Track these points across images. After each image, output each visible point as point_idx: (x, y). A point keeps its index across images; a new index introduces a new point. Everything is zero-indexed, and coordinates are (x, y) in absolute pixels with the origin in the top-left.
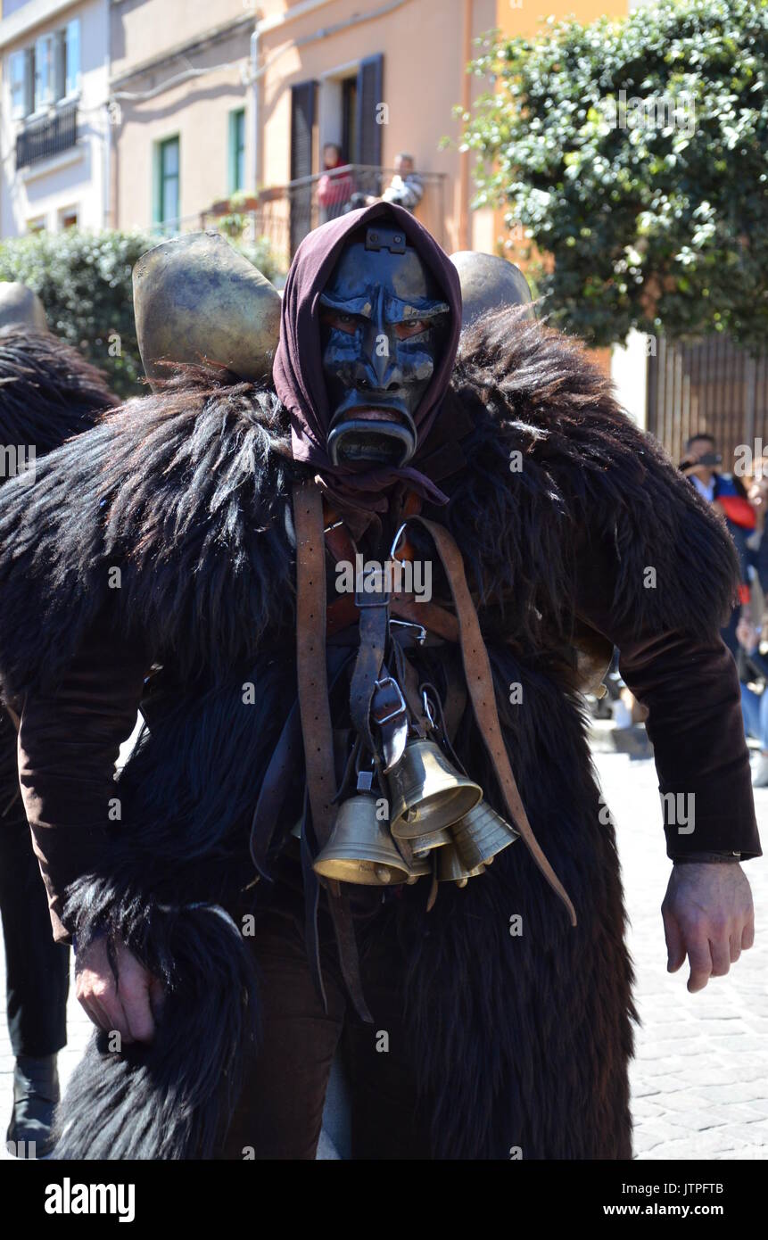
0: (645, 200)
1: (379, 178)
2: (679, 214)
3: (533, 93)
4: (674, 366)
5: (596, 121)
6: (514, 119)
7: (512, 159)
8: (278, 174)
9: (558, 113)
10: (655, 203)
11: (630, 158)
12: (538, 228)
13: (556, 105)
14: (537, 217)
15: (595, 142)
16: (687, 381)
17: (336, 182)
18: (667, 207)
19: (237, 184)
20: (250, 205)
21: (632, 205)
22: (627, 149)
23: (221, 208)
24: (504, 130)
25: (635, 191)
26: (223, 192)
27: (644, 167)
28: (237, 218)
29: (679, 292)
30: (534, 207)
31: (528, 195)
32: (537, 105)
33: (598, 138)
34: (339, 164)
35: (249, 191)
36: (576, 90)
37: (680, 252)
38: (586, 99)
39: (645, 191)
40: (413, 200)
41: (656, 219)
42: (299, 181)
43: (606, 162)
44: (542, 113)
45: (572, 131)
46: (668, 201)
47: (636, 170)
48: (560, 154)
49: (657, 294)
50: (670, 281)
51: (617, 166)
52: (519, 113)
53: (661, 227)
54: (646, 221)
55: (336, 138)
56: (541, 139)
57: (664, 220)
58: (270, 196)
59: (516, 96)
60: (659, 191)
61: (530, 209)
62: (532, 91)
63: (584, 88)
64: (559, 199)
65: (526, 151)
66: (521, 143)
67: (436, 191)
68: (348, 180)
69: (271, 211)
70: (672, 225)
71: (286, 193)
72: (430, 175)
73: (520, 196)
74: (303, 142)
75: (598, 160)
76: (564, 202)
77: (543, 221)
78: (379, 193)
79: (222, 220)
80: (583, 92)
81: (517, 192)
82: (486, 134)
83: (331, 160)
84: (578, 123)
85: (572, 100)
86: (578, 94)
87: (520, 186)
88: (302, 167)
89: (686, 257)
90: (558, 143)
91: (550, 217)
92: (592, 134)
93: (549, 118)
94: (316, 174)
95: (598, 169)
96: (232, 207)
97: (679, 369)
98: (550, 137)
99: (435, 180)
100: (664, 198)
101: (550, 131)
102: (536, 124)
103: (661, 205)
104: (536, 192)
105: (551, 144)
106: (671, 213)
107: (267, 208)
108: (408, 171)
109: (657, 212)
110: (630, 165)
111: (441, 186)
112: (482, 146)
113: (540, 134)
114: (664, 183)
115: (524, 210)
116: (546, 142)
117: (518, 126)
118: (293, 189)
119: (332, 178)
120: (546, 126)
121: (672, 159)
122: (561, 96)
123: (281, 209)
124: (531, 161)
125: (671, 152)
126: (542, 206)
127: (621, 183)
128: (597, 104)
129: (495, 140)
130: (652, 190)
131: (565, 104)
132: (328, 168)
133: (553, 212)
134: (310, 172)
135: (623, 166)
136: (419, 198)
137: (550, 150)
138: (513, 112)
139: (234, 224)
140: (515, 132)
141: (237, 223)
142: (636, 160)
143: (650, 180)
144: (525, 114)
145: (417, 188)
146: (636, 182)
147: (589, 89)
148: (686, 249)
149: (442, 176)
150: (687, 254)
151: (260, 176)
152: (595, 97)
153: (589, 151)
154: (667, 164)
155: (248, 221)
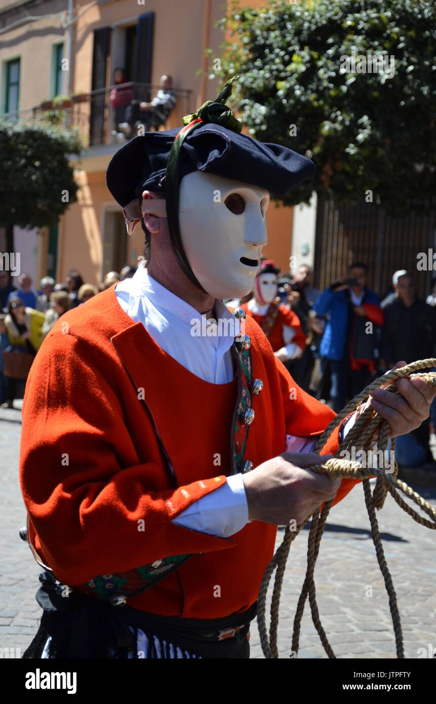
0: (326, 113)
1: (149, 92)
2: (347, 123)
3: (257, 43)
4: (334, 218)
5: (298, 63)
6: (244, 58)
7: (242, 84)
8: (84, 85)
9: (272, 56)
10: (333, 115)
11: (318, 87)
12: (258, 128)
13: (271, 51)
14: (258, 121)
15: (296, 76)
16: (342, 227)
17: (121, 93)
18: (340, 118)
19: (57, 91)
20: (67, 105)
21: (319, 116)
22: (316, 81)
23: (47, 106)
24: (238, 65)
25: (320, 108)
26: (47, 96)
27: (326, 93)
28: (57, 113)
29: (344, 172)
30: (256, 115)
31: (252, 107)
32: (259, 51)
33: (298, 73)
34: (123, 81)
35: (64, 96)
36: (285, 42)
37: (348, 147)
38: (291, 49)
39: (326, 108)
40: (170, 106)
41: (333, 126)
42: (97, 91)
43: (303, 89)
44: (262, 56)
45: (281, 67)
46: (341, 115)
47: (321, 94)
48: (273, 82)
49: (330, 172)
50: (339, 165)
51: (309, 92)
52: (247, 55)
53: (335, 130)
54: (327, 127)
55: (121, 64)
56: (262, 72)
57: (338, 127)
58: (79, 99)
59: (246, 44)
60: (335, 109)
61: (253, 116)
62: (257, 42)
63: (290, 42)
64: (271, 109)
65: (251, 80)
66: (249, 74)
67: (185, 101)
68: (129, 91)
69: (79, 109)
70: (342, 130)
71: (89, 98)
72: (182, 91)
73: (247, 108)
74: (100, 66)
75: (297, 87)
76: (274, 112)
77: (261, 124)
78: (149, 100)
79: (47, 113)
80: (289, 44)
81: (245, 105)
82: (226, 68)
83: (118, 79)
84: (286, 63)
85: (282, 49)
86: (286, 45)
87: (247, 101)
88: (100, 82)
89: (352, 150)
90: (272, 75)
91: (266, 122)
92: (294, 71)
93: (268, 59)
94: (108, 87)
95: (298, 92)
96: (54, 105)
97: (336, 219)
98: (267, 71)
99: (185, 94)
100: (339, 113)
101: (267, 67)
102: (258, 63)
103: (336, 117)
104: (257, 105)
105: (268, 75)
106: (343, 122)
107: (76, 107)
108: (168, 87)
109: (334, 121)
110: (317, 91)
111: (188, 97)
112: (223, 75)
113: (260, 69)
114: (338, 103)
115: (249, 116)
116: (264, 73)
117: (246, 63)
118: (93, 96)
119: (118, 90)
120: (265, 64)
121: (344, 88)
122: (275, 45)
123: (85, 108)
124: (254, 86)
125: (344, 84)
126: (260, 114)
127: (311, 102)
128: (298, 52)
129: (231, 71)
130: (331, 107)
131: (277, 51)
132: (117, 83)
133: (267, 118)
134: (104, 85)
135: (313, 91)
136: (174, 105)
137: (267, 79)
138: (244, 54)
139: (54, 116)
140: (244, 67)
141: (56, 115)
142: (321, 88)
143: (330, 101)
144: (251, 56)
145: (174, 99)
146: (321, 102)
147: (293, 42)
148: (352, 145)
149: (189, 92)
150: (352, 149)
151: (72, 86)
152: (297, 48)
153: (292, 81)
154: (341, 91)
155: (64, 115)
